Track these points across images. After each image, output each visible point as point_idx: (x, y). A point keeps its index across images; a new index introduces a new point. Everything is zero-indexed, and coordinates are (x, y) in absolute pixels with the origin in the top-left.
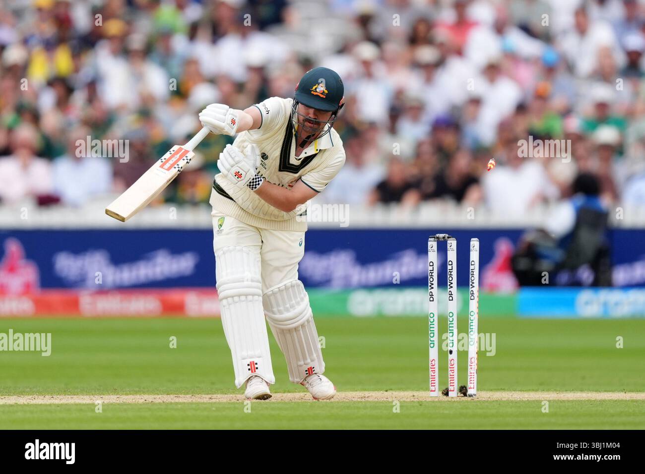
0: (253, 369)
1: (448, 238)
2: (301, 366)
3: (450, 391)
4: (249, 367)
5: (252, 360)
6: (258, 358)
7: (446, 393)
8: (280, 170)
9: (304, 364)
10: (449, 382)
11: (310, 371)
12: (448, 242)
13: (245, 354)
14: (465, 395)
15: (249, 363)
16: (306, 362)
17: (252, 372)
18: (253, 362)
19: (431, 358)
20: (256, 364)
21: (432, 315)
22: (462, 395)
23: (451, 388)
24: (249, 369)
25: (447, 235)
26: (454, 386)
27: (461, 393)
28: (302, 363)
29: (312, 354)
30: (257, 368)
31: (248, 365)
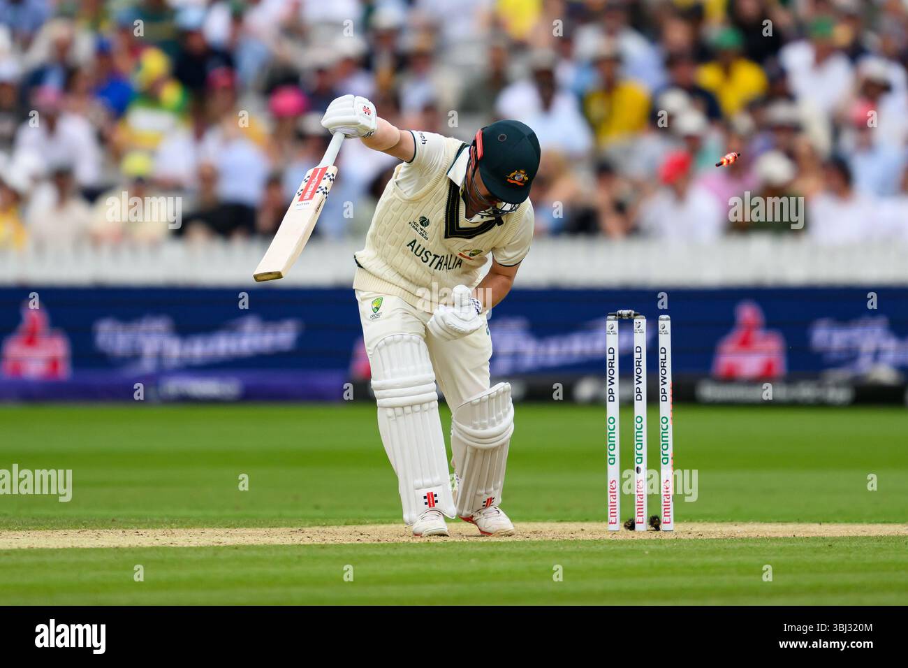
0: (431, 502)
1: (635, 315)
2: (481, 495)
3: (638, 523)
4: (426, 500)
5: (429, 490)
6: (435, 488)
7: (631, 526)
8: (446, 237)
9: (486, 493)
10: (636, 511)
11: (489, 502)
12: (635, 321)
13: (418, 482)
14: (657, 528)
15: (426, 495)
16: (489, 491)
17: (430, 506)
18: (432, 493)
19: (610, 478)
20: (436, 495)
21: (612, 421)
22: (653, 528)
23: (638, 519)
24: (426, 503)
25: (633, 312)
26: (642, 516)
27: (652, 526)
28: (483, 492)
29: (498, 481)
30: (437, 501)
31: (425, 497)
